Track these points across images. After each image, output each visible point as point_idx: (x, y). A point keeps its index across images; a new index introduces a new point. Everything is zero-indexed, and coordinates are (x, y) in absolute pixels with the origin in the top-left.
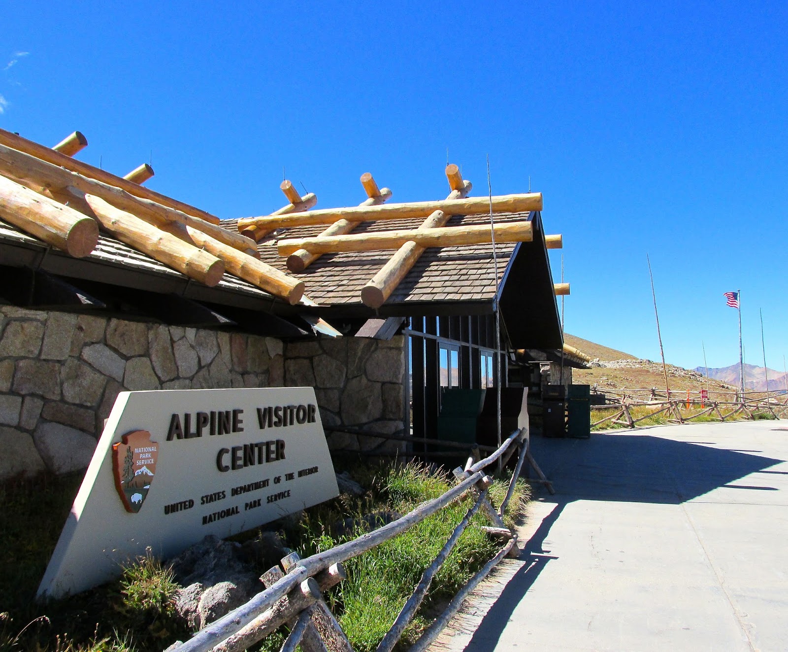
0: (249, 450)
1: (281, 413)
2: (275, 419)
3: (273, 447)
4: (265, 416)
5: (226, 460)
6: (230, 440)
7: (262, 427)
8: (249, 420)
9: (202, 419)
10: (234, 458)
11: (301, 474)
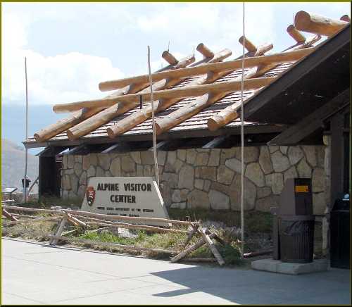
0: (121, 197)
1: (134, 186)
2: (131, 188)
3: (131, 198)
4: (127, 187)
5: (114, 199)
6: (115, 193)
7: (126, 190)
8: (121, 187)
9: (106, 185)
10: (116, 199)
11: (144, 210)
